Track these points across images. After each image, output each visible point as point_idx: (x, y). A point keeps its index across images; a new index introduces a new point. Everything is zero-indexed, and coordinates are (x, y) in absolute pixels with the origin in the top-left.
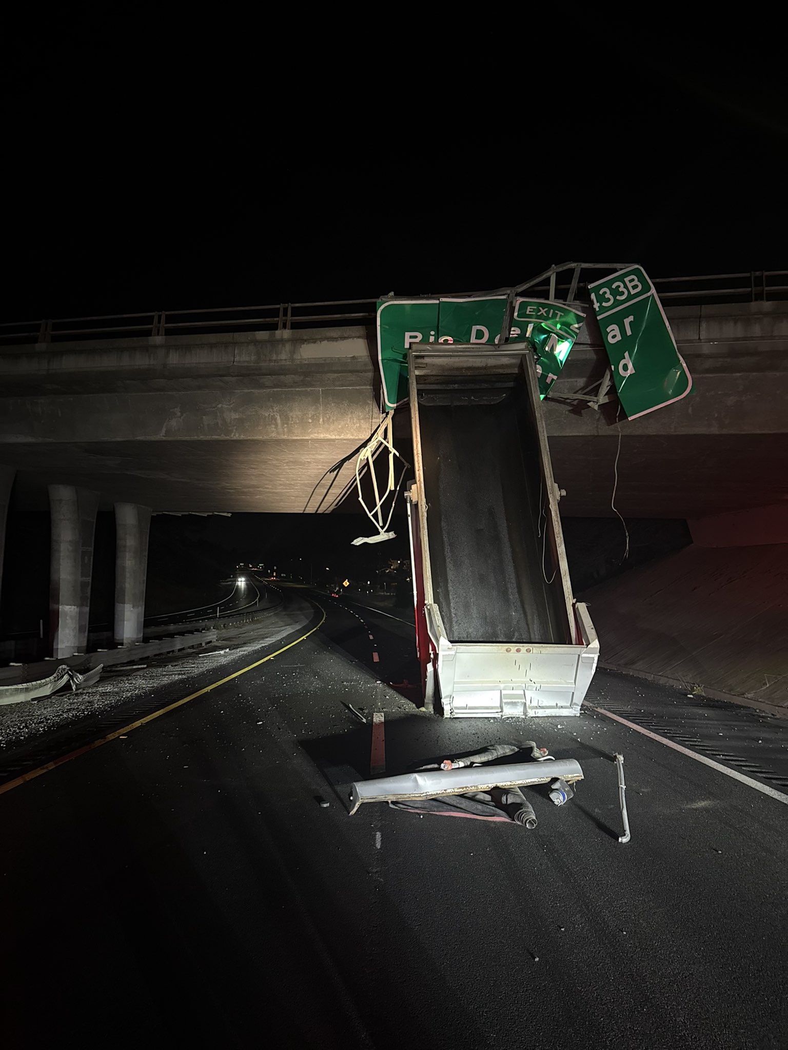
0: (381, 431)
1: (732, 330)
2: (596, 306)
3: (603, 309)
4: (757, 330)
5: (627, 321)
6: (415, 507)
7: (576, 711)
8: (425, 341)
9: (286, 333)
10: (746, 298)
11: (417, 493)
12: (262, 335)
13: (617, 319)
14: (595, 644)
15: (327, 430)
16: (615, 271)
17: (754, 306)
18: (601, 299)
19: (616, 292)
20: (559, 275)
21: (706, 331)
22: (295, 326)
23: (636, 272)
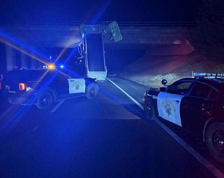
0: (82, 41)
1: (128, 30)
2: (110, 27)
3: (111, 28)
4: (131, 30)
5: (114, 29)
6: (86, 54)
7: (105, 79)
8: (87, 30)
9: (67, 26)
10: (130, 26)
11: (86, 52)
12: (63, 26)
13: (113, 29)
14: (107, 71)
15: (74, 40)
16: (112, 22)
17: (131, 27)
18: (110, 26)
19: (112, 25)
20: (105, 23)
21: (125, 30)
22: (69, 25)
23: (115, 22)
